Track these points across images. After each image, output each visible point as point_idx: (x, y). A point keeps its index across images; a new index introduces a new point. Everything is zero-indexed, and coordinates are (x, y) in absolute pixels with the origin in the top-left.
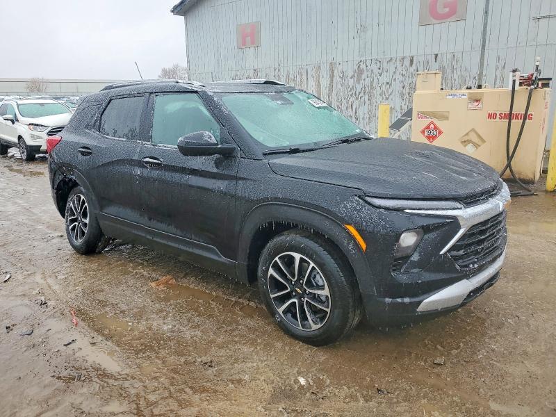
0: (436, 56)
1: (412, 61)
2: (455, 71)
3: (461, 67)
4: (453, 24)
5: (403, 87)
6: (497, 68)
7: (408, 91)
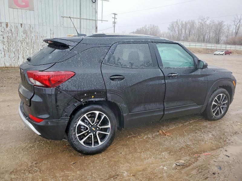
0: (21, 24)
1: (7, 25)
2: (32, 33)
3: (35, 31)
4: (28, 11)
5: (3, 38)
6: (51, 34)
7: (6, 40)
